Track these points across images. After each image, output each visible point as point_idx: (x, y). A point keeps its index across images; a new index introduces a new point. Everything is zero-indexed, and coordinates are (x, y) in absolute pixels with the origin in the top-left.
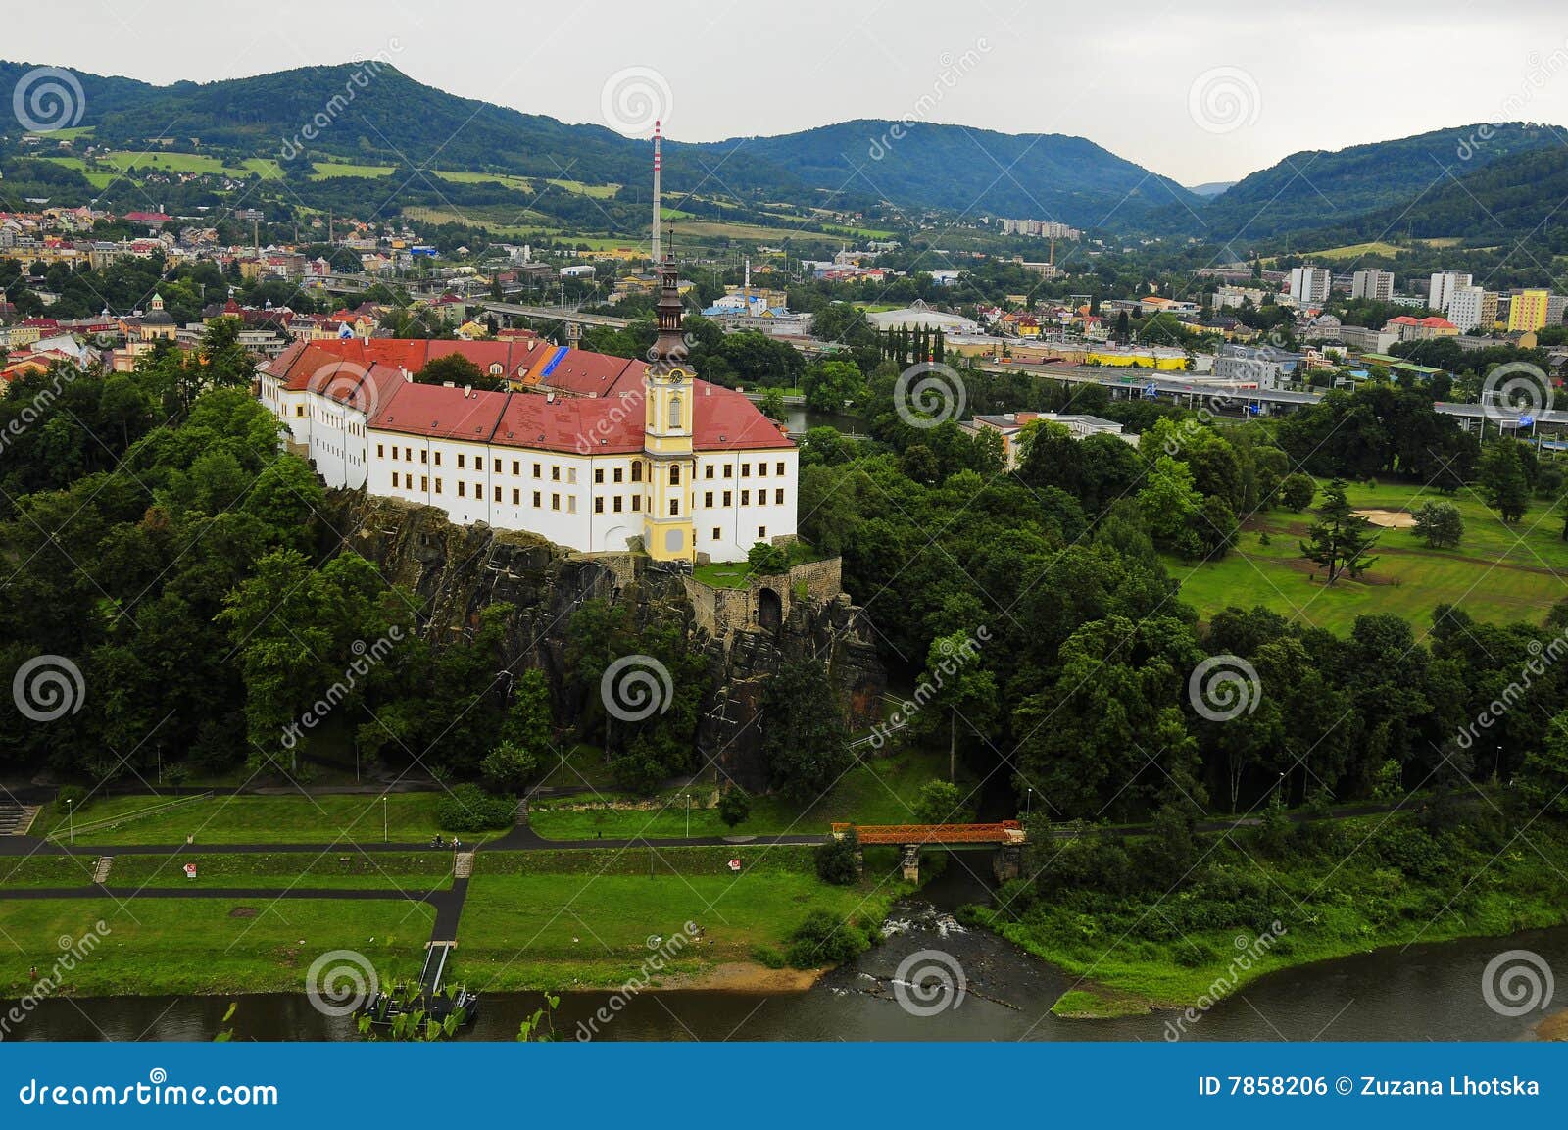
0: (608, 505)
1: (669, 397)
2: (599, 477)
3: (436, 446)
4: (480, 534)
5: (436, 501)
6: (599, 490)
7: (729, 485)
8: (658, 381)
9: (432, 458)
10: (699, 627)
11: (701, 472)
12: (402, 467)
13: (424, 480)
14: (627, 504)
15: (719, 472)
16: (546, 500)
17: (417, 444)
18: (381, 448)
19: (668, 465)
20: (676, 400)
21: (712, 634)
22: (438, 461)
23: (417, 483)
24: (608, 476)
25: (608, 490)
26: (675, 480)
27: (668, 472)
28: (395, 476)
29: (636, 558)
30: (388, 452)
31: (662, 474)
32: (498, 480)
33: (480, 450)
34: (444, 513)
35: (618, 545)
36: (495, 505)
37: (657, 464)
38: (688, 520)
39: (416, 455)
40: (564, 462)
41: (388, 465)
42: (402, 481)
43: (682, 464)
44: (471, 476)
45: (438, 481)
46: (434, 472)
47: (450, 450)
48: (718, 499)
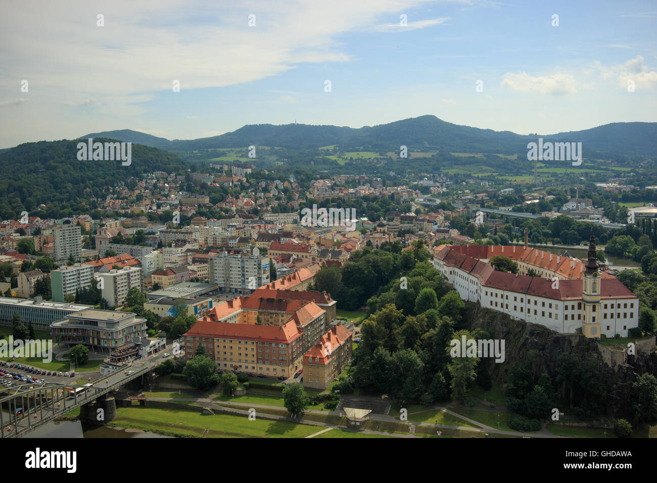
0: (569, 317)
1: (592, 282)
2: (566, 308)
3: (506, 293)
4: (522, 324)
5: (506, 311)
6: (566, 312)
7: (613, 311)
8: (587, 276)
9: (505, 297)
10: (604, 362)
11: (603, 306)
12: (494, 299)
13: (502, 304)
14: (576, 317)
15: (609, 306)
16: (547, 315)
17: (500, 292)
18: (487, 292)
19: (592, 305)
20: (594, 283)
21: (610, 366)
22: (507, 298)
23: (499, 305)
24: (570, 308)
25: (569, 312)
26: (594, 310)
27: (591, 307)
28: (491, 302)
29: (579, 336)
30: (489, 294)
31: (589, 308)
32: (528, 306)
33: (523, 296)
34: (509, 316)
35: (573, 331)
36: (527, 314)
37: (588, 304)
38: (598, 324)
39: (499, 296)
40: (554, 302)
41: (489, 298)
42: (494, 304)
43: (597, 304)
44: (519, 304)
45: (507, 305)
46: (506, 302)
47: (512, 295)
48: (609, 316)
